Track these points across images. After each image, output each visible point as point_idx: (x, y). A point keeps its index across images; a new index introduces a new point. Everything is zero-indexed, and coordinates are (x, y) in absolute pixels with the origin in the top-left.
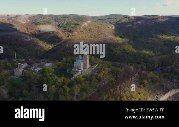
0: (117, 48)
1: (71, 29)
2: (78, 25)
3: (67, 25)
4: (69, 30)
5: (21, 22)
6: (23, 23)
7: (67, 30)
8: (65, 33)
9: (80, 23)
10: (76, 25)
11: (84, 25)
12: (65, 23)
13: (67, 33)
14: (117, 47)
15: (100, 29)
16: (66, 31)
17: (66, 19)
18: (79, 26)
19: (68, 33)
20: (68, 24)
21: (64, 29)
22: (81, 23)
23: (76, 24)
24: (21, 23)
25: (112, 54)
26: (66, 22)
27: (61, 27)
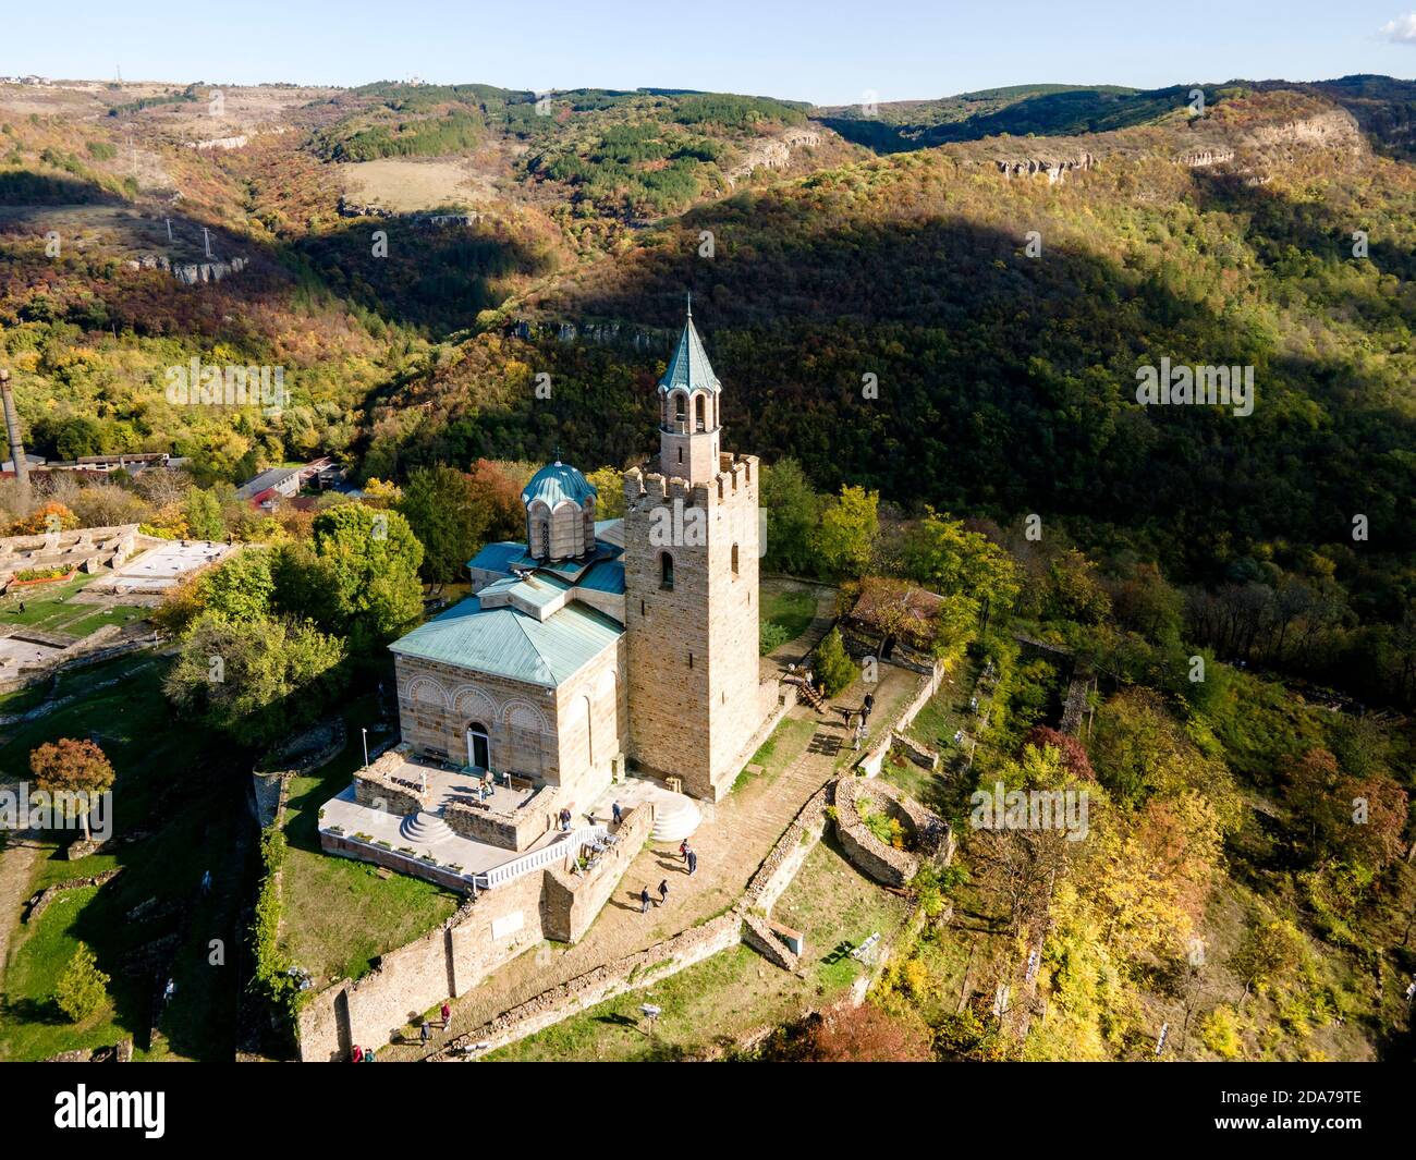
0: (1099, 372)
1: (636, 190)
2: (704, 157)
3: (597, 160)
4: (617, 204)
5: (208, 137)
6: (229, 144)
7: (596, 202)
8: (578, 224)
9: (717, 142)
10: (678, 162)
11: (752, 161)
12: (584, 147)
13: (596, 231)
14: (1105, 360)
15: (914, 185)
16: (587, 206)
17: (603, 114)
18: (712, 166)
19: (605, 231)
20: (610, 151)
21: (570, 190)
22: (730, 144)
23: (684, 153)
24: (203, 145)
25: (1049, 434)
26: (594, 140)
27: (548, 174)
